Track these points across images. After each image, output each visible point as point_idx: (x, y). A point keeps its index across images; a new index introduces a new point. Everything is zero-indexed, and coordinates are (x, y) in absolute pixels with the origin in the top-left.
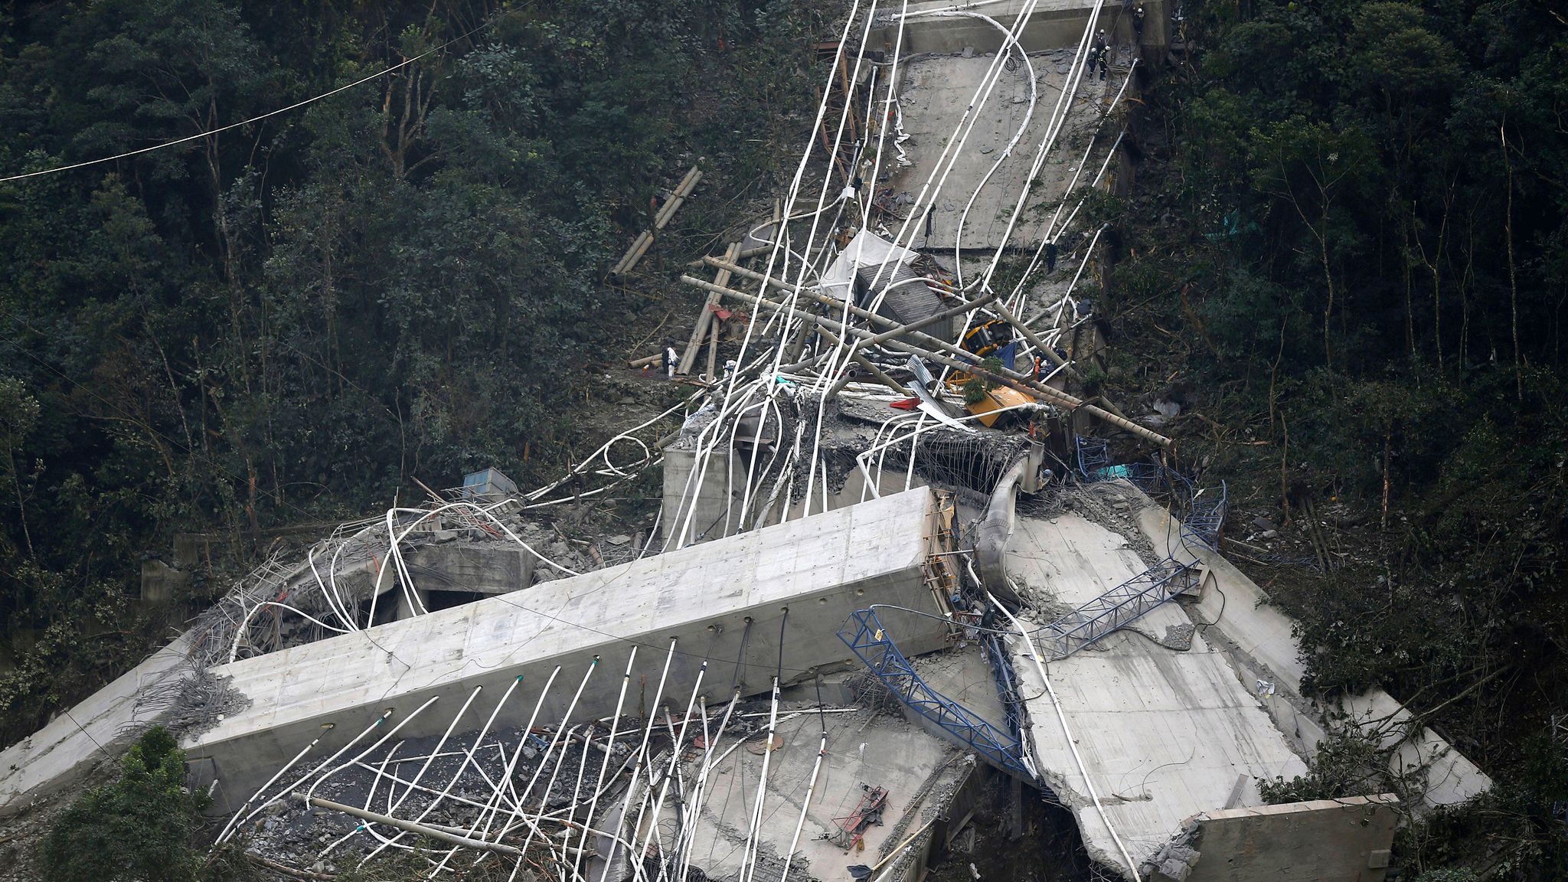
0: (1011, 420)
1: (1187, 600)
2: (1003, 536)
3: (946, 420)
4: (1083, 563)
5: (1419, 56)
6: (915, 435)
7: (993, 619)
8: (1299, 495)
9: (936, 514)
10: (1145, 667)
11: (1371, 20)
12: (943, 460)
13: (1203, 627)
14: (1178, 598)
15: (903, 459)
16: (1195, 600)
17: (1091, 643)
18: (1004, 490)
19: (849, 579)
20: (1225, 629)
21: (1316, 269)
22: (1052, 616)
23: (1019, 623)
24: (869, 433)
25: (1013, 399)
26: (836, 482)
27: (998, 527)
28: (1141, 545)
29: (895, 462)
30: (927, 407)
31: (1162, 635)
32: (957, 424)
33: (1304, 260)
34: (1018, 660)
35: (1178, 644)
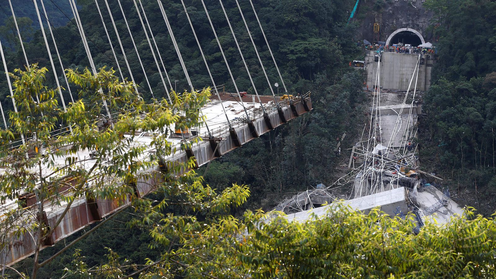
0: (412, 176)
1: (446, 206)
2: (416, 195)
3: (402, 176)
4: (428, 200)
5: (477, 116)
6: (398, 178)
7: (416, 209)
8: (460, 188)
9: (406, 192)
10: (441, 217)
11: (469, 111)
12: (404, 183)
13: (449, 210)
14: (444, 206)
15: (396, 182)
16: (447, 206)
17: (432, 213)
18: (415, 188)
19: (392, 202)
20: (452, 211)
21: (460, 151)
22: (425, 209)
23: (420, 210)
24: (390, 178)
25: (412, 172)
26: (385, 186)
27: (415, 193)
28: (437, 197)
29: (395, 183)
30: (399, 174)
31: (443, 212)
32: (404, 176)
33: (458, 149)
34: (421, 216)
35: (445, 213)
